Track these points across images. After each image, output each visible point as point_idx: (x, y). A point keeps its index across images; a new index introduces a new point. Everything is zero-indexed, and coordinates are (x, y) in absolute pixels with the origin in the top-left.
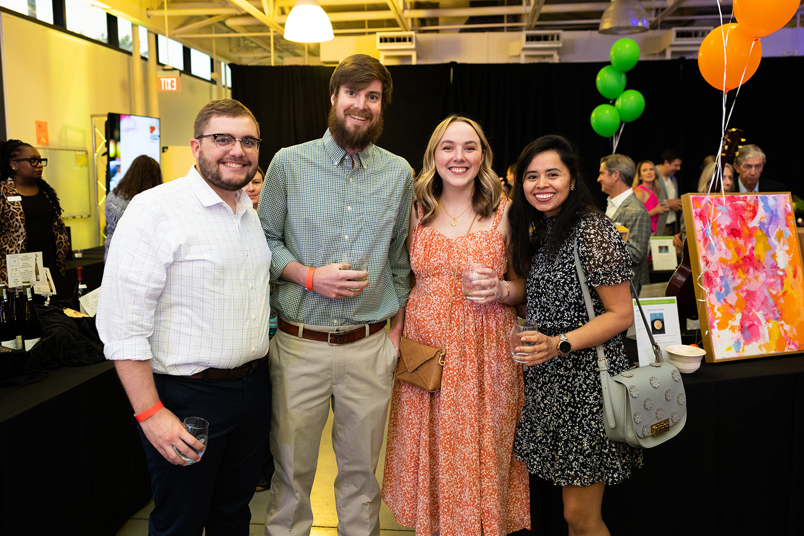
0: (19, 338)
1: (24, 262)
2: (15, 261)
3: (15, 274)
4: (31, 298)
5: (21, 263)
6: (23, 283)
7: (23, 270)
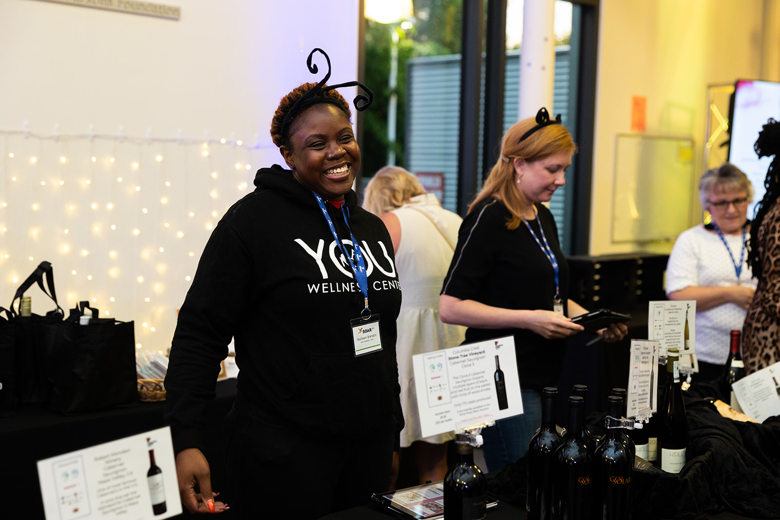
0: (653, 441)
1: (672, 315)
2: (659, 313)
3: (658, 334)
4: (678, 379)
5: (668, 316)
6: (669, 351)
7: (668, 329)
